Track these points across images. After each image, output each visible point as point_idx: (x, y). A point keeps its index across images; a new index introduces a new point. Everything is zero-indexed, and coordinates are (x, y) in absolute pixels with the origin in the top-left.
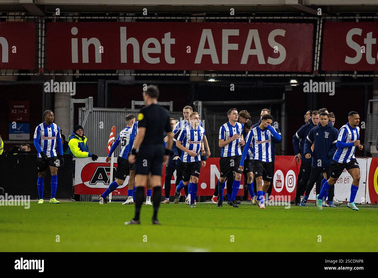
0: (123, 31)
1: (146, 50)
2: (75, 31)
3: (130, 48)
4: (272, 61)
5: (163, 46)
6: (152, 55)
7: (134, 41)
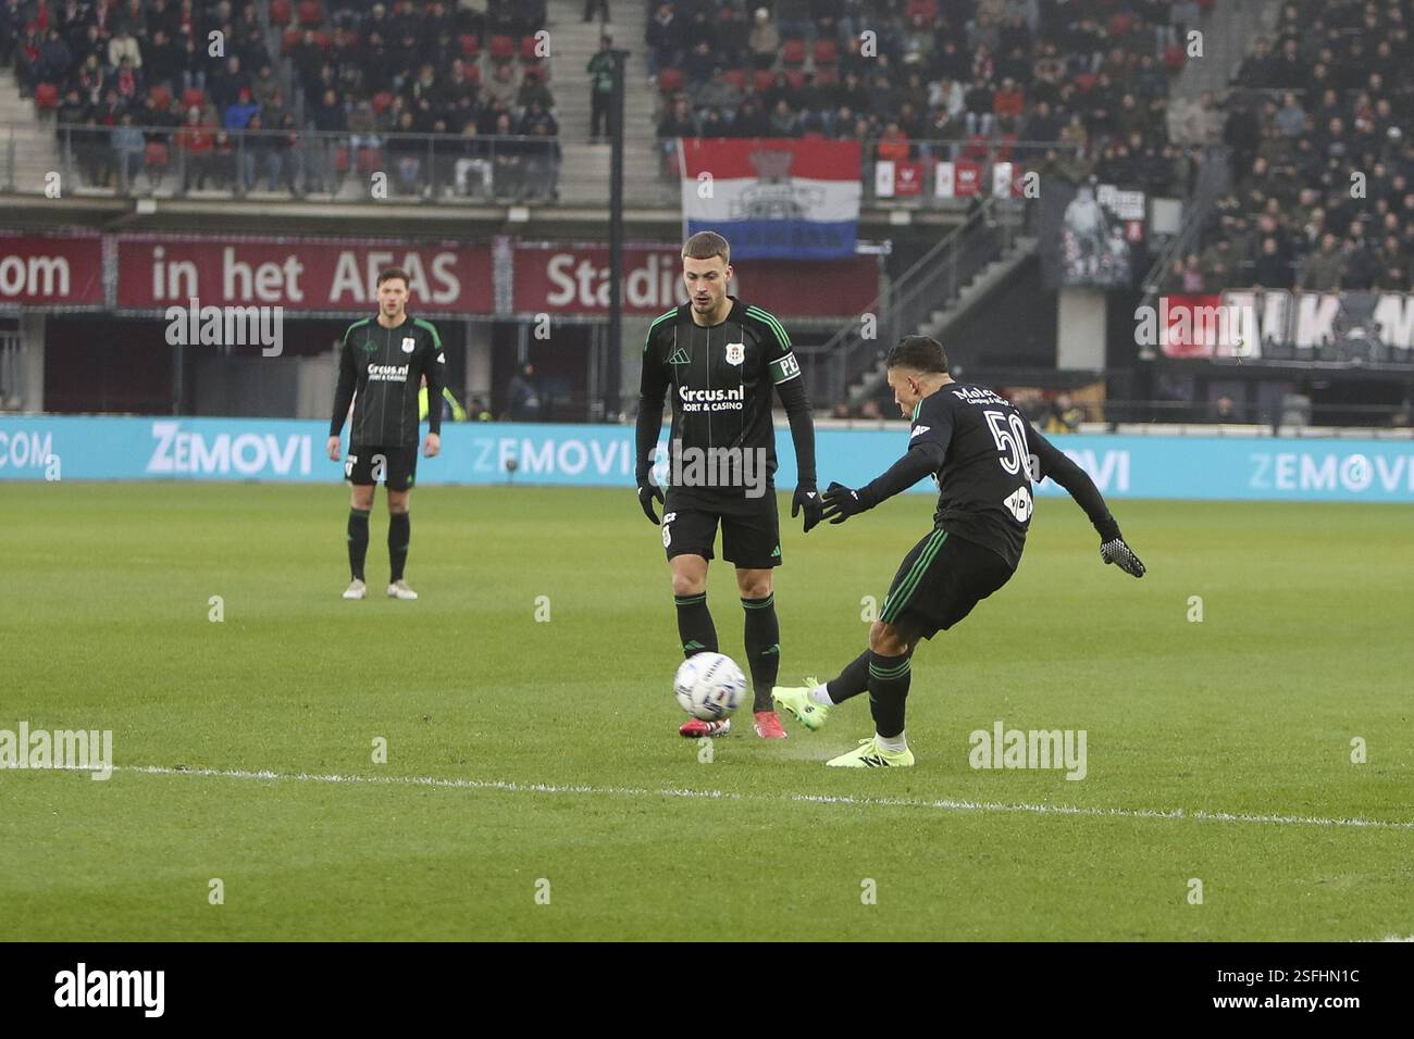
0: (229, 255)
1: (261, 282)
2: (159, 252)
3: (238, 279)
4: (440, 298)
5: (285, 277)
6: (270, 289)
7: (244, 270)
